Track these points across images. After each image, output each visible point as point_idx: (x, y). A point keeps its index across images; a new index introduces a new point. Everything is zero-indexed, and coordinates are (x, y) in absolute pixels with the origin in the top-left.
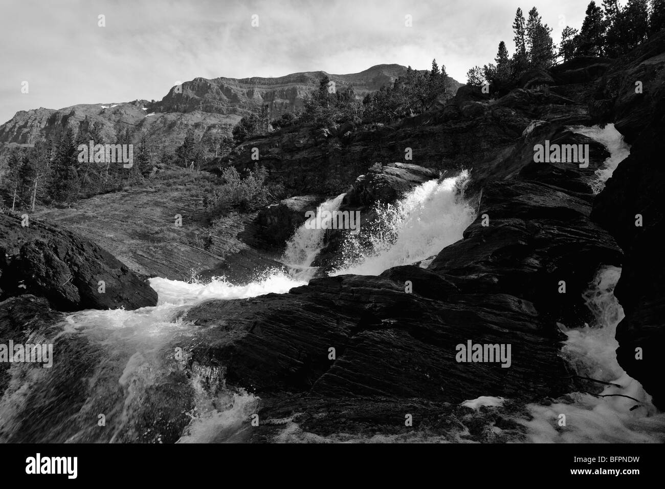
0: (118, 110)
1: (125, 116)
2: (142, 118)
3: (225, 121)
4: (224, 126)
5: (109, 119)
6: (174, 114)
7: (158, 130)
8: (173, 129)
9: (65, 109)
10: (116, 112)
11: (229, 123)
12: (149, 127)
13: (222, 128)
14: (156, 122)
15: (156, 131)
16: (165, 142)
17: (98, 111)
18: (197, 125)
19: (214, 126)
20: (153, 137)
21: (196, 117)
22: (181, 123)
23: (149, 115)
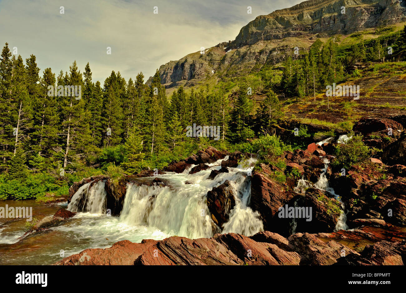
0: (210, 53)
1: (214, 55)
2: (224, 55)
3: (282, 44)
4: (282, 48)
5: (206, 60)
6: (244, 47)
7: (235, 61)
8: (245, 58)
9: (182, 59)
10: (209, 54)
11: (286, 44)
12: (229, 59)
13: (281, 50)
14: (233, 55)
15: (234, 61)
16: (241, 68)
17: (199, 56)
18: (261, 52)
19: (274, 50)
20: (233, 66)
21: (260, 46)
22: (251, 53)
23: (228, 51)
